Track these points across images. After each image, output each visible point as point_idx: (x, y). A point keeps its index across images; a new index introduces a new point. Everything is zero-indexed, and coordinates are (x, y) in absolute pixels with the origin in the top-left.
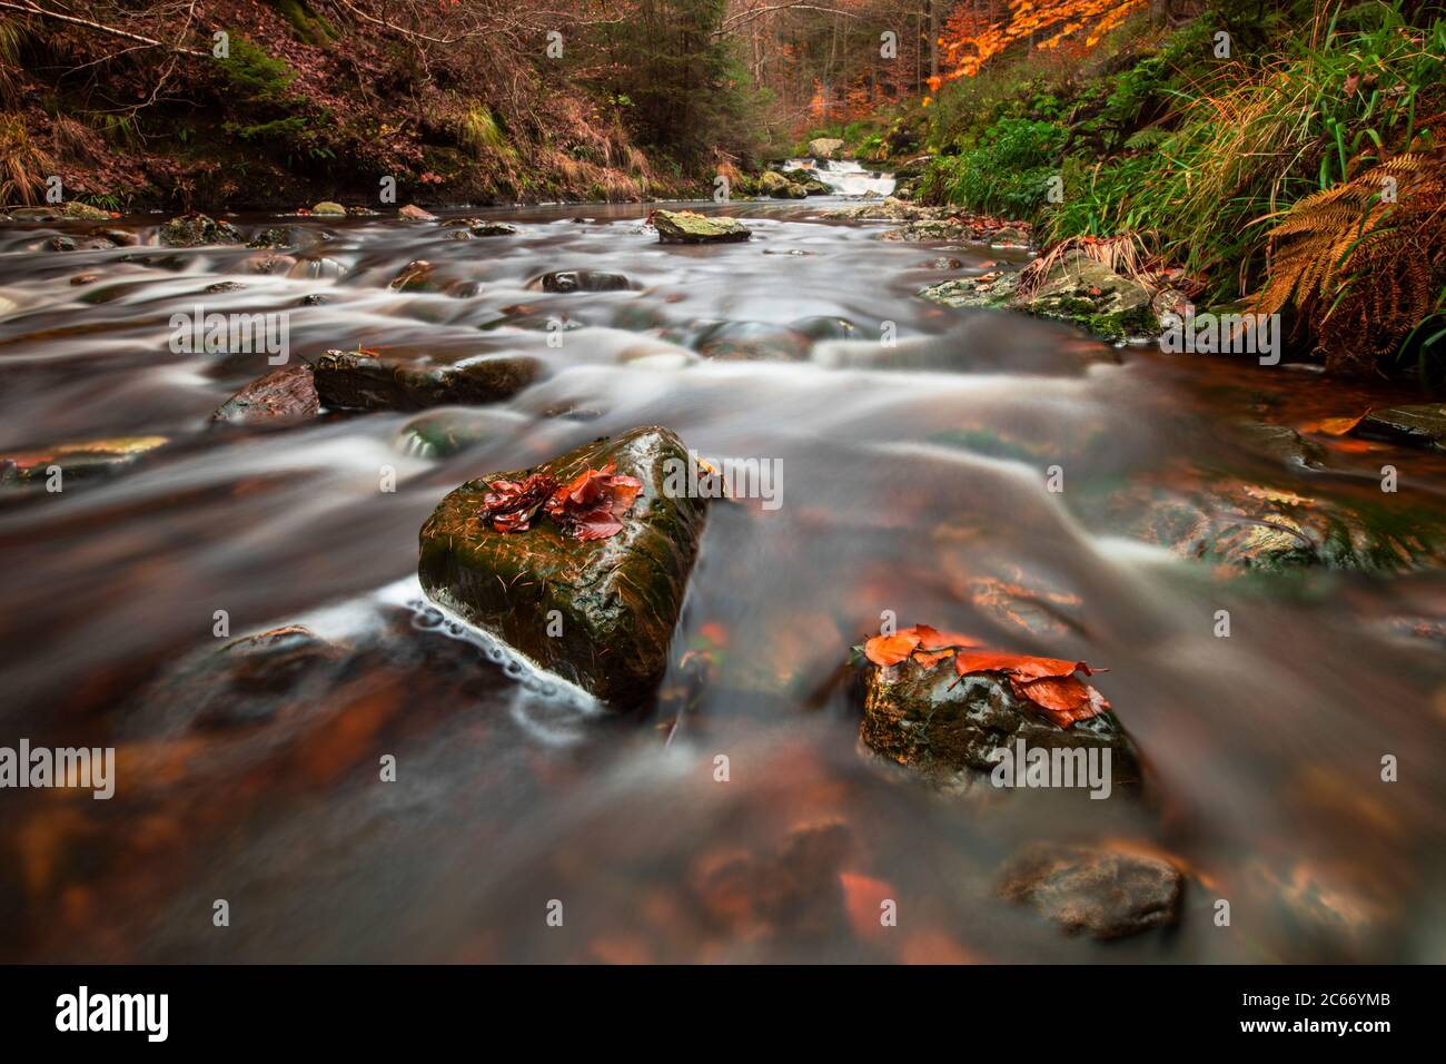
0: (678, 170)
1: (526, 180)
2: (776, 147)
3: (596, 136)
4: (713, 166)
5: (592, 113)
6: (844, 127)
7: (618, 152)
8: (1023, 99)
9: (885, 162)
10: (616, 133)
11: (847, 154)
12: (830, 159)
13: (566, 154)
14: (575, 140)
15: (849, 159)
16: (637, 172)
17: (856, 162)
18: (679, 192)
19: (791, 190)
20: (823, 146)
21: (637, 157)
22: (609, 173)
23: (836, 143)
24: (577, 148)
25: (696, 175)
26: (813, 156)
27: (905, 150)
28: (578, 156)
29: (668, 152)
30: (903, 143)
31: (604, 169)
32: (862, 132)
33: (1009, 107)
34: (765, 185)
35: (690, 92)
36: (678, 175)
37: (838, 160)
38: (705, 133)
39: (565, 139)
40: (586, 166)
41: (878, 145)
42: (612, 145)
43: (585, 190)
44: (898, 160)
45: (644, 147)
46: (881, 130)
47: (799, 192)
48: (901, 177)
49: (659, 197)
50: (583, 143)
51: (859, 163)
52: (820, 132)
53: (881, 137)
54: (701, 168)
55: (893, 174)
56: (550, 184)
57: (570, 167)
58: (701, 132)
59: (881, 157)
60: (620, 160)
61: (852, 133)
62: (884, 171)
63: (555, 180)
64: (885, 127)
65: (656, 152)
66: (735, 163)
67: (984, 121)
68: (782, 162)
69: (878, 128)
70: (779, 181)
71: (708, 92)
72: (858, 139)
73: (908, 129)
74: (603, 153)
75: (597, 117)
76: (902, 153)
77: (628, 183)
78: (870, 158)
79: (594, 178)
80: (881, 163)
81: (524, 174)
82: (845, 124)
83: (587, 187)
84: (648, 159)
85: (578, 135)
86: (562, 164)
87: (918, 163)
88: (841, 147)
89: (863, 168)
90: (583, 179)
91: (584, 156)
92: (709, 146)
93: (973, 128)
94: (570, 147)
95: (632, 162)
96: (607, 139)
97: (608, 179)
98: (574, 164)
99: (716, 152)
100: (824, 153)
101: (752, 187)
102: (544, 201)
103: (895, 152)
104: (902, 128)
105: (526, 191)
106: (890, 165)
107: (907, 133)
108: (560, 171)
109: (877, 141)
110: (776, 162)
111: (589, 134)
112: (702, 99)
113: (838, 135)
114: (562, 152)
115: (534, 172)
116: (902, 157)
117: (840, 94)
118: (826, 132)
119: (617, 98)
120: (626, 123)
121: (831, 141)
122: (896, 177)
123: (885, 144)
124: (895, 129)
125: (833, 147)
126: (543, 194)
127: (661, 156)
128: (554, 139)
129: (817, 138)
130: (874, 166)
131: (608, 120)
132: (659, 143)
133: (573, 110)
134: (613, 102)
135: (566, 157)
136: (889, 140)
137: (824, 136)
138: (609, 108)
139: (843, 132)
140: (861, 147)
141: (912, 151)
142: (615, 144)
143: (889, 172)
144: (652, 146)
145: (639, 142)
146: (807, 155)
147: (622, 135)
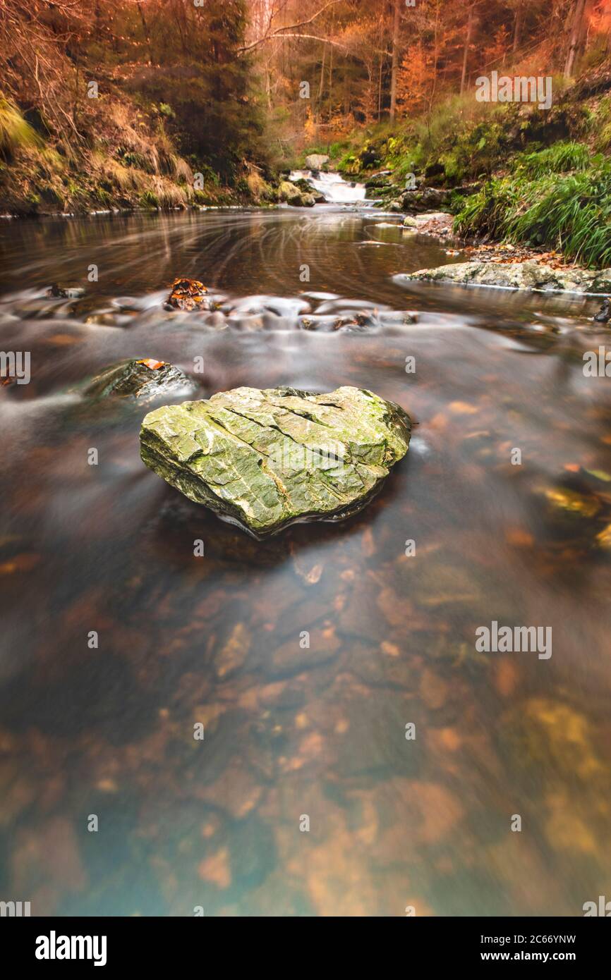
0: (217, 179)
1: (74, 187)
2: (286, 160)
3: (144, 144)
4: (244, 176)
5: (139, 120)
6: (329, 146)
7: (165, 160)
8: (500, 122)
9: (357, 175)
10: (161, 141)
11: (331, 167)
12: (321, 171)
13: (117, 160)
14: (126, 146)
15: (333, 172)
16: (183, 180)
17: (338, 174)
18: (219, 199)
19: (303, 199)
20: (316, 160)
21: (182, 166)
22: (158, 181)
23: (325, 158)
24: (129, 156)
25: (231, 184)
26: (308, 169)
27: (371, 165)
28: (130, 162)
29: (208, 163)
30: (370, 161)
31: (154, 177)
32: (342, 150)
33: (489, 129)
34: (283, 194)
35: (223, 103)
36: (217, 184)
37: (326, 172)
38: (237, 146)
39: (115, 144)
40: (138, 174)
41: (352, 161)
42: (159, 153)
43: (138, 196)
44: (366, 174)
45: (188, 157)
46: (355, 149)
47: (309, 201)
48: (369, 186)
49: (202, 204)
50: (132, 150)
51: (340, 175)
52: (314, 149)
53: (354, 156)
54: (235, 177)
55: (364, 185)
56: (101, 191)
57: (122, 173)
58: (232, 144)
59: (354, 171)
60: (167, 168)
61: (335, 151)
62: (358, 182)
63: (107, 187)
64: (357, 147)
65: (198, 161)
66: (261, 174)
67: (465, 142)
68: (288, 173)
69: (351, 147)
70: (293, 191)
71: (237, 106)
72: (338, 155)
73: (374, 149)
74: (151, 161)
75: (143, 124)
76: (369, 168)
77: (175, 191)
78: (348, 171)
79: (145, 185)
80: (354, 175)
81: (72, 181)
82: (330, 143)
83: (139, 194)
84: (192, 168)
85: (127, 141)
86: (113, 170)
87: (380, 176)
88: (327, 162)
89: (343, 178)
90: (135, 186)
91: (134, 162)
92: (238, 156)
93: (456, 149)
94: (121, 154)
95: (178, 171)
96: (154, 146)
97: (158, 187)
98: (125, 170)
99: (246, 164)
100: (316, 167)
101: (274, 195)
102: (96, 209)
103: (364, 167)
104: (370, 148)
105: (74, 199)
106: (361, 177)
107: (373, 152)
108: (110, 177)
109: (352, 158)
110: (284, 173)
111: (137, 141)
112: (233, 111)
113: (325, 152)
114: (114, 158)
115: (82, 178)
116: (369, 171)
117: (326, 119)
118: (316, 149)
119: (158, 106)
120: (170, 132)
121: (321, 157)
122: (367, 187)
123: (358, 160)
124: (365, 149)
125: (322, 162)
126: (95, 201)
127: (202, 166)
128: (105, 144)
129: (311, 154)
130: (351, 177)
131: (153, 128)
132: (200, 154)
133: (119, 116)
134: (156, 110)
135: (117, 164)
136: (361, 157)
137: (315, 153)
138: (154, 116)
139: (328, 150)
140: (341, 162)
141: (376, 166)
142: (162, 152)
143: (361, 183)
144: (194, 156)
145: (183, 153)
146: (305, 167)
147: (167, 143)
